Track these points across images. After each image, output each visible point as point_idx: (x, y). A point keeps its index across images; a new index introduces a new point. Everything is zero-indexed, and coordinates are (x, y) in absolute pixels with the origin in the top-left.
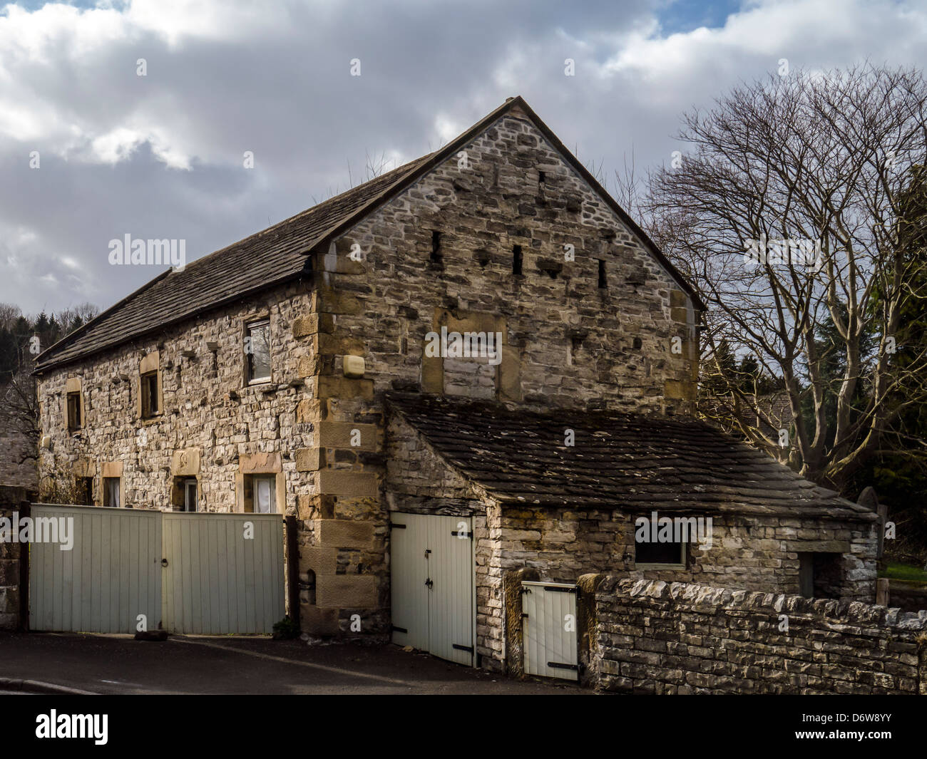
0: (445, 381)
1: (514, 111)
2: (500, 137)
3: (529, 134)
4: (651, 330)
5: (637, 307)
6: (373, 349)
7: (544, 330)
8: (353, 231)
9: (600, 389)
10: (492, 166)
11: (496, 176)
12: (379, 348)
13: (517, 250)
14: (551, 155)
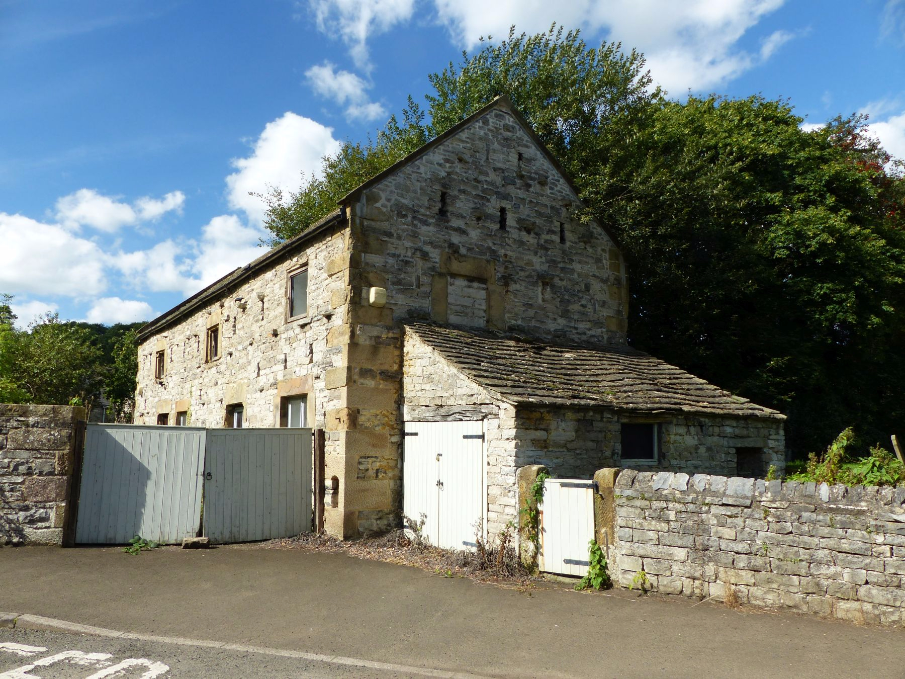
0: (449, 312)
1: (500, 106)
2: (491, 124)
3: (511, 124)
4: (597, 277)
5: (587, 260)
6: (393, 283)
7: (522, 274)
8: (379, 186)
9: (562, 322)
10: (485, 145)
11: (488, 153)
12: (399, 283)
13: (503, 211)
14: (527, 141)
